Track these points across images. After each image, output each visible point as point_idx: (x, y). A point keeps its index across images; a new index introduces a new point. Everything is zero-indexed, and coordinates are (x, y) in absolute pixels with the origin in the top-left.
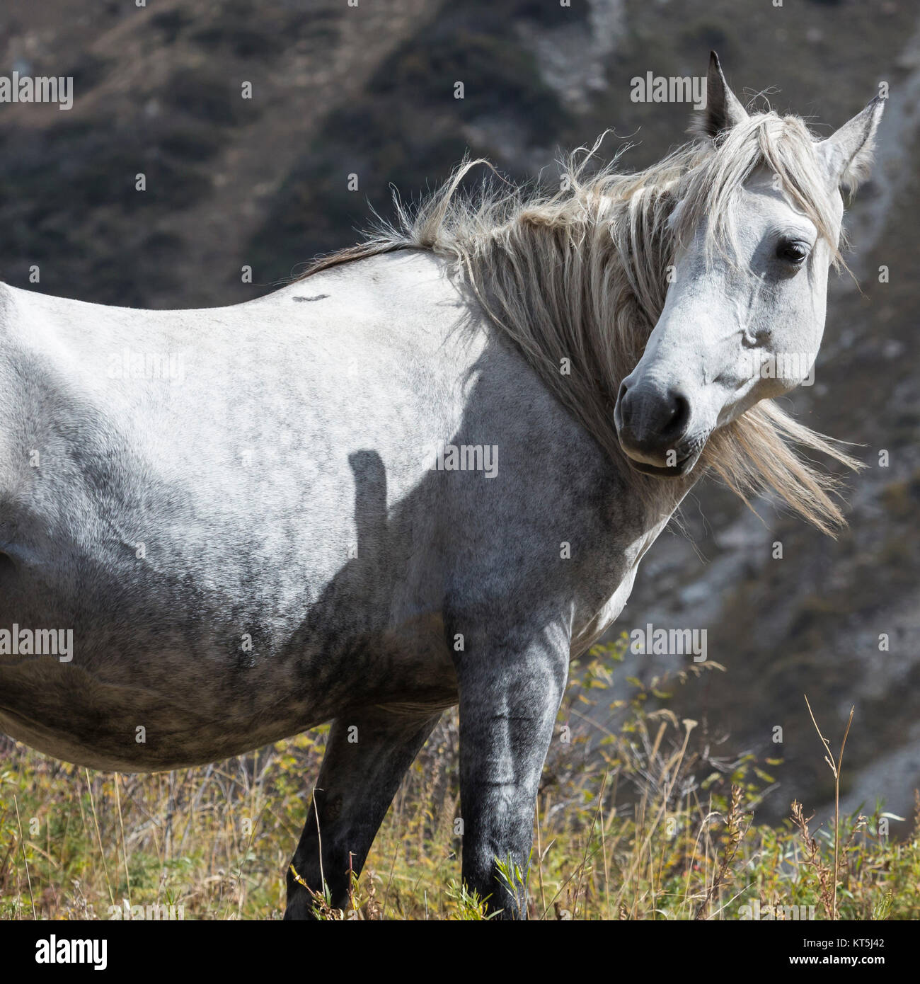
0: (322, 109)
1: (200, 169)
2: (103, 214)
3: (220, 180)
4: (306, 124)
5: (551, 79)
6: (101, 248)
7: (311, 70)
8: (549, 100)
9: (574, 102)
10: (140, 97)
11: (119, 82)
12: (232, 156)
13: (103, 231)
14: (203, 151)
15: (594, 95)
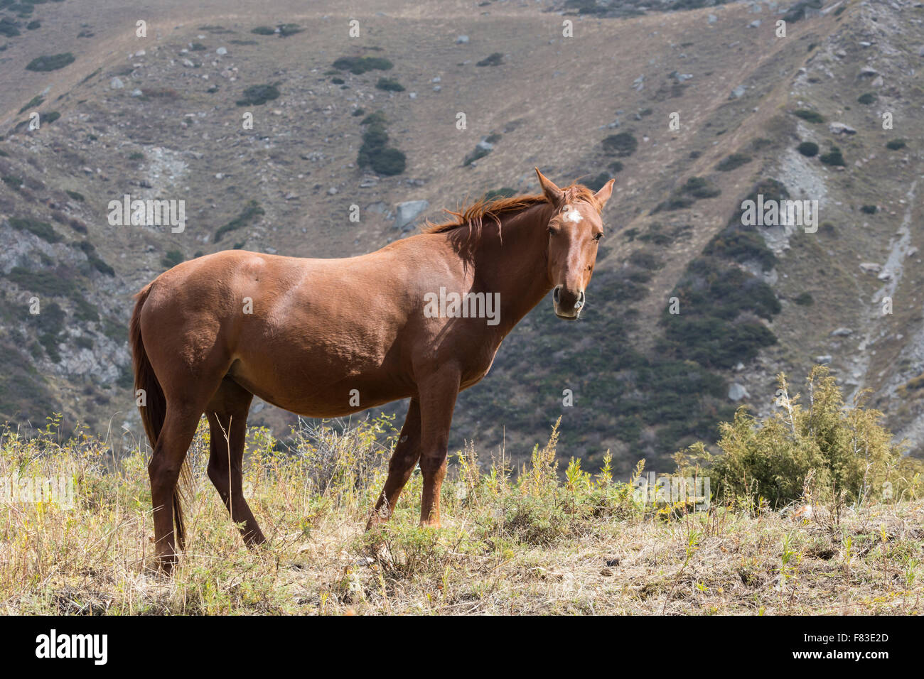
0: (687, 261)
1: (644, 285)
2: (610, 304)
3: (651, 289)
4: (682, 267)
5: (770, 246)
6: (609, 316)
7: (683, 248)
8: (769, 253)
9: (778, 254)
10: (621, 261)
11: (613, 256)
12: (655, 280)
13: (610, 310)
14: (645, 279)
15: (786, 250)
